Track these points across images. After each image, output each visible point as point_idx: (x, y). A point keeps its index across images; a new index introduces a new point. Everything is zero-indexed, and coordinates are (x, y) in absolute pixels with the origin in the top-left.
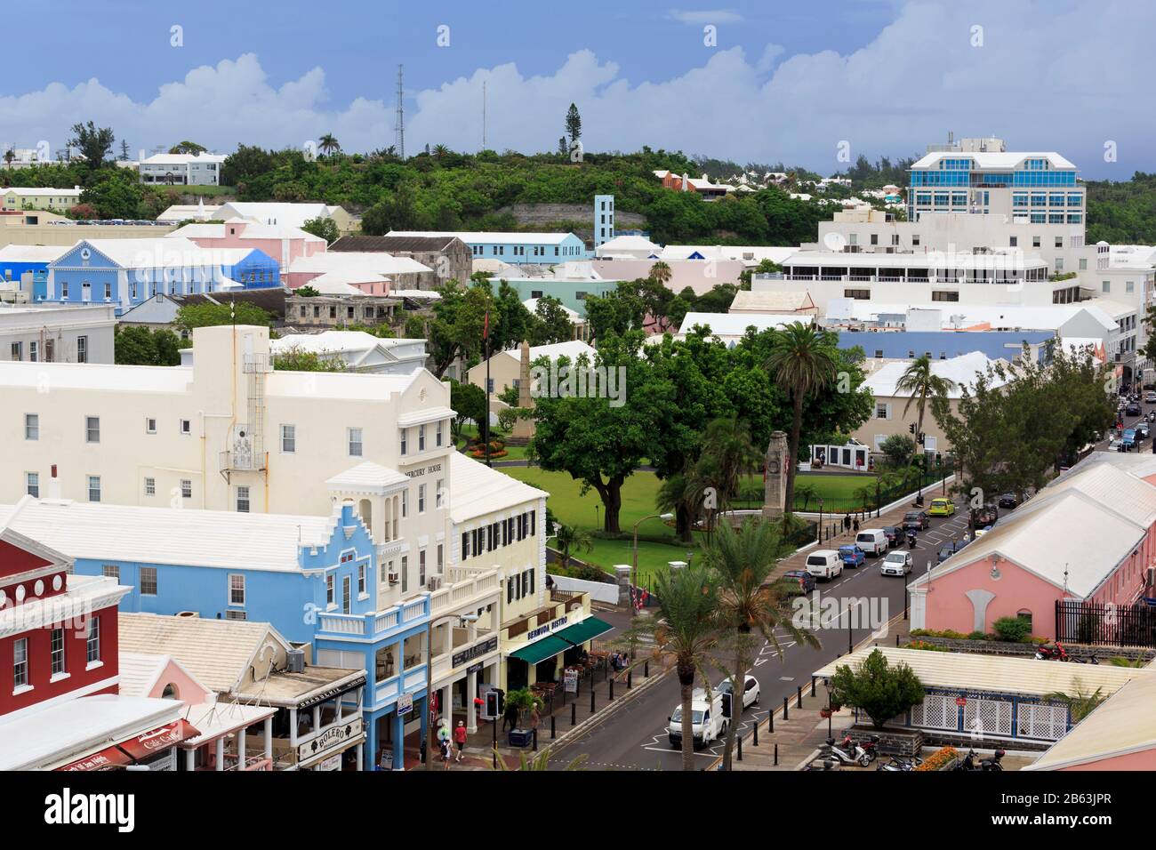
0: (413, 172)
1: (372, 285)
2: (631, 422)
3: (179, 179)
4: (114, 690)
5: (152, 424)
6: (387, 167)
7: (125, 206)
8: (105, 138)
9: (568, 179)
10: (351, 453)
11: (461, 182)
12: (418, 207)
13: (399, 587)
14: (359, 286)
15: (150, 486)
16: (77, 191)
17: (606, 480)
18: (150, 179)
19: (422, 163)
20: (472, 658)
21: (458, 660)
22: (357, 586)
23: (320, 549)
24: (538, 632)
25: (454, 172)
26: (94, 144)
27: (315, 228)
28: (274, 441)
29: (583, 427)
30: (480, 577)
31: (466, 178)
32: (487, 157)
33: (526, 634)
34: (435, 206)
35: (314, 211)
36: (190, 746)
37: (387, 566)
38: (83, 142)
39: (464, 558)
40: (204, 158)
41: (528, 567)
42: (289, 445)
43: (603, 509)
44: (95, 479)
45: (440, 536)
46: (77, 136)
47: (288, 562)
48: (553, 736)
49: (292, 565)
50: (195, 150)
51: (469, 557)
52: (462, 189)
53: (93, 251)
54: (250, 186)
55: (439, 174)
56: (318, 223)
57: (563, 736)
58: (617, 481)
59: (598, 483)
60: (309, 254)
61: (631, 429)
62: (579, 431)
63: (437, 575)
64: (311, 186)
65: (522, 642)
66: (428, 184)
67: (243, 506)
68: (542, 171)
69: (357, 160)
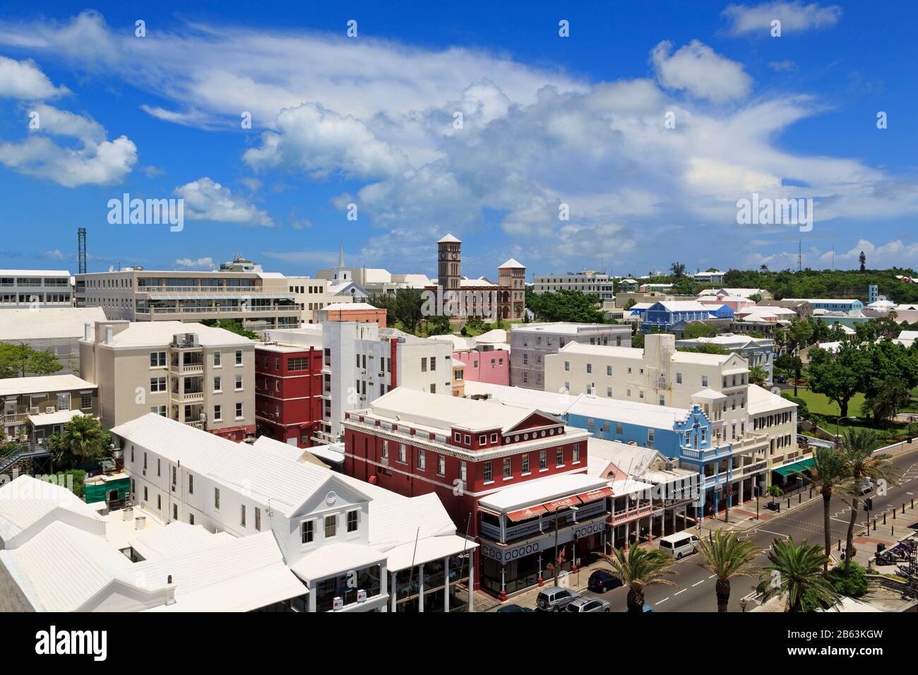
0: (796, 278)
1: (770, 319)
2: (852, 376)
3: (708, 281)
4: (585, 472)
5: (630, 370)
6: (785, 276)
7: (687, 290)
8: (682, 267)
9: (858, 279)
10: (703, 385)
11: (814, 281)
12: (796, 290)
13: (722, 439)
14: (765, 318)
15: (629, 393)
16: (671, 285)
17: (841, 398)
18: (698, 281)
19: (799, 274)
20: (753, 470)
21: (745, 471)
22: (701, 438)
23: (683, 423)
24: (788, 462)
25: (812, 277)
26: (678, 270)
27: (753, 298)
28: (673, 379)
29: (829, 377)
30: (758, 438)
31: (816, 280)
32: (827, 272)
33: (782, 462)
34: (803, 289)
35: (755, 291)
36: (612, 498)
37: (716, 431)
38: (675, 268)
39: (755, 429)
40: (717, 273)
41: (788, 434)
42: (679, 381)
43: (840, 410)
44: (610, 389)
45: (743, 420)
46: (673, 267)
47: (669, 426)
48: (789, 507)
49: (670, 428)
50: (713, 270)
51: (757, 429)
52: (814, 283)
53: (661, 305)
54: (733, 283)
55: (805, 278)
56: (754, 296)
57: (793, 508)
58: (846, 399)
59: (838, 400)
60: (748, 307)
61: (851, 378)
62: (827, 378)
63: (741, 435)
64: (755, 283)
65: (780, 465)
66: (801, 282)
67: (662, 403)
68: (847, 276)
69: (775, 273)
